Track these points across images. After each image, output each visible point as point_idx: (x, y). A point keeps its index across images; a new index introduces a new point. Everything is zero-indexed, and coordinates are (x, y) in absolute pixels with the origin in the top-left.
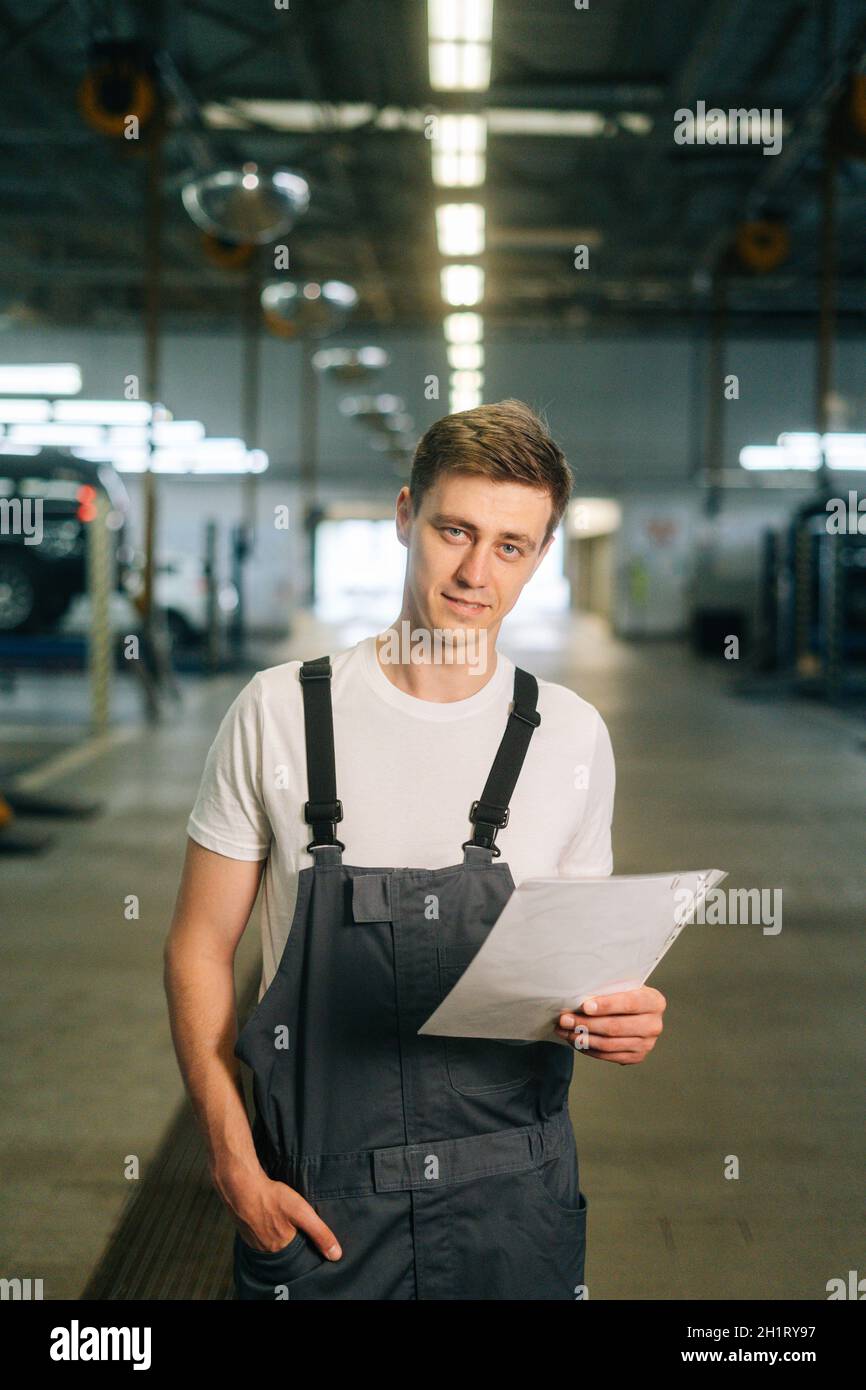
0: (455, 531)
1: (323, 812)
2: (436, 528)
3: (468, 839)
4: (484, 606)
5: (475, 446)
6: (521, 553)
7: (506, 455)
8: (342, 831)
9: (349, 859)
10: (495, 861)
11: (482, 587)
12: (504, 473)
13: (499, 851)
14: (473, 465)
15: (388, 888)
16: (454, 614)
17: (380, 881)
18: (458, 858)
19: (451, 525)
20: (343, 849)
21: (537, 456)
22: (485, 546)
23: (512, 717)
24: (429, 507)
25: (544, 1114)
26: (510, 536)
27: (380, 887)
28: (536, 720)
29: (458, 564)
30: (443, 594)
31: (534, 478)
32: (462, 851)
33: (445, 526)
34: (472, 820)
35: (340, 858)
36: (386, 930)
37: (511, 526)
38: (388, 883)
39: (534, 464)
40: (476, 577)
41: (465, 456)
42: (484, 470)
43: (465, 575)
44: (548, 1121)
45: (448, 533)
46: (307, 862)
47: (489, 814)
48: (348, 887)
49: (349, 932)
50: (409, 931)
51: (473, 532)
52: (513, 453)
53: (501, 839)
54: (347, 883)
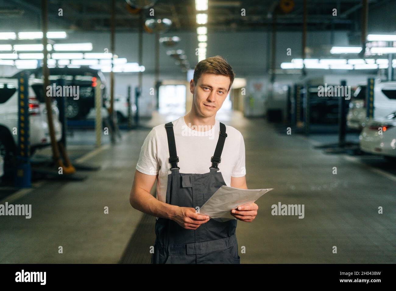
0: (206, 88)
1: (174, 160)
2: (201, 88)
3: (211, 166)
4: (214, 107)
5: (211, 66)
6: (223, 93)
7: (219, 68)
8: (179, 164)
9: (181, 171)
10: (218, 171)
11: (214, 102)
12: (218, 73)
13: (219, 169)
14: (211, 71)
15: (191, 178)
16: (207, 109)
17: (189, 177)
18: (209, 171)
19: (206, 87)
20: (179, 169)
21: (227, 68)
22: (214, 91)
23: (220, 135)
24: (199, 83)
25: (230, 235)
26: (221, 89)
27: (189, 178)
28: (226, 135)
29: (208, 97)
30: (204, 104)
31: (226, 74)
32: (209, 170)
33: (204, 87)
34: (211, 161)
35: (179, 171)
36: (190, 189)
37: (221, 86)
38: (191, 177)
39: (226, 70)
40: (213, 100)
41: (208, 69)
42: (214, 72)
43: (210, 99)
44: (230, 237)
45: (205, 89)
46: (170, 173)
47: (216, 159)
48: (181, 178)
49: (181, 190)
50: (196, 190)
51: (211, 88)
52: (220, 67)
53: (220, 166)
54: (181, 177)
